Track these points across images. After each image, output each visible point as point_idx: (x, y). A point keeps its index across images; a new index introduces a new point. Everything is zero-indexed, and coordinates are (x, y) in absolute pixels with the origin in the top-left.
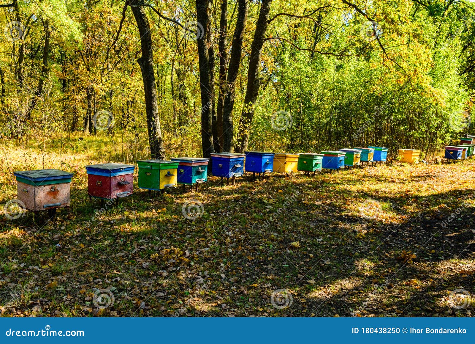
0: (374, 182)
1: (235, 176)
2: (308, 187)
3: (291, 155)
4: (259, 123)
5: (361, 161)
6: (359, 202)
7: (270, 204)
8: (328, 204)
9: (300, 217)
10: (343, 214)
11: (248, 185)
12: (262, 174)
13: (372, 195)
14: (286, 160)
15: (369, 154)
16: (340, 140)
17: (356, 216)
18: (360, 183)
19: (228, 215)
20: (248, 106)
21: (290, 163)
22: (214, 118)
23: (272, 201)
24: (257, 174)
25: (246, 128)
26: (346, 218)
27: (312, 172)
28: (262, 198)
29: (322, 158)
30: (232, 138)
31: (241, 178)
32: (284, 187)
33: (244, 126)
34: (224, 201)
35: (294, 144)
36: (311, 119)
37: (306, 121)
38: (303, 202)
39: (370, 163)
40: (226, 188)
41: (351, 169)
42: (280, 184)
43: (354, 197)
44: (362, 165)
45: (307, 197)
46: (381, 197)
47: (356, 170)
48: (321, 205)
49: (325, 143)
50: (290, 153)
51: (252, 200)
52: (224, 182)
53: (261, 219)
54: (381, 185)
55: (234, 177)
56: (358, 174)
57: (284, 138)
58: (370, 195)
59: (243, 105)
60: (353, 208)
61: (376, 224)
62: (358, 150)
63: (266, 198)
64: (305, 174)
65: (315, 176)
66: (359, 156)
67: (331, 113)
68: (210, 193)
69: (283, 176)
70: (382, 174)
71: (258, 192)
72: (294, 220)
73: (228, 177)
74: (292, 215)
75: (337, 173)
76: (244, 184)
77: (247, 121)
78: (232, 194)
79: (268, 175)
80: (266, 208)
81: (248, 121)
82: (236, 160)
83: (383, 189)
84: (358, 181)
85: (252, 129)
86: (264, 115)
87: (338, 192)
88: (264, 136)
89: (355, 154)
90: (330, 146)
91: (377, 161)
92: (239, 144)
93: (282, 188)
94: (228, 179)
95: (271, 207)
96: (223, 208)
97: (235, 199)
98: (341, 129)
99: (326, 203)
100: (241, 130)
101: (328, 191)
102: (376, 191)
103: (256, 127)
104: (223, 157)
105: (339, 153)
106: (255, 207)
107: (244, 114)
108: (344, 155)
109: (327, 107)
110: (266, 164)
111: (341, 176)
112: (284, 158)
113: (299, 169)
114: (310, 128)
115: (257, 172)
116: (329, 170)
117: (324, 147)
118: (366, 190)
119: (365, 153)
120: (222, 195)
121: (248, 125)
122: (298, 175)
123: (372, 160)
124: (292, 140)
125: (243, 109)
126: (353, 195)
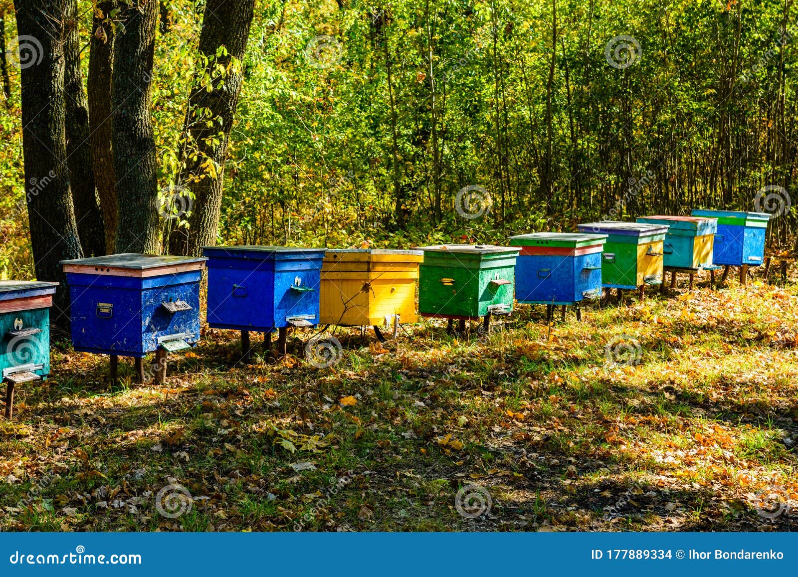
0: (717, 350)
1: (167, 346)
2: (460, 381)
3: (392, 255)
4: (263, 130)
5: (666, 268)
6: (658, 429)
7: (307, 455)
8: (537, 443)
9: (424, 501)
10: (594, 479)
11: (220, 380)
12: (276, 336)
13: (706, 400)
14: (373, 276)
15: (698, 242)
16: (588, 185)
17: (645, 488)
18: (663, 354)
19: (133, 510)
20: (211, 64)
21: (389, 287)
22: (76, 114)
23: (313, 442)
24: (256, 336)
25: (211, 152)
26: (607, 494)
27: (476, 318)
28: (275, 433)
29: (513, 262)
30: (154, 193)
31: (193, 355)
32: (363, 383)
33: (202, 146)
34: (119, 452)
35: (409, 212)
36: (473, 112)
37: (453, 117)
38: (439, 439)
39: (702, 274)
40: (128, 397)
41: (629, 303)
42: (349, 372)
43: (635, 410)
44: (672, 285)
45: (455, 420)
46: (739, 407)
47: (646, 306)
48: (508, 448)
49: (531, 203)
50: (391, 246)
51: (233, 440)
52: (124, 375)
53: (267, 518)
54: (742, 358)
55: (161, 351)
56: (655, 318)
57: (370, 186)
58: (701, 400)
59: (190, 61)
60: (634, 455)
61: (721, 514)
62: (656, 226)
63: (291, 432)
64: (449, 330)
65: (490, 337)
66: (658, 248)
67: (551, 85)
68: (63, 423)
69: (362, 341)
70: (748, 316)
71: (258, 410)
72: (403, 513)
73: (138, 353)
74: (392, 494)
75: (574, 319)
76: (204, 378)
77: (210, 124)
78: (152, 423)
79: (300, 336)
80: (290, 472)
81: (216, 123)
82: (169, 285)
83: (747, 376)
84: (655, 345)
85: (240, 155)
86: (284, 98)
87: (574, 396)
88: (288, 181)
89: (640, 241)
90: (550, 212)
91: (727, 268)
92: (183, 217)
93: (355, 388)
94: (138, 361)
95: (309, 465)
96: (116, 478)
97: (164, 443)
98: (589, 144)
99: (528, 439)
100: (189, 161)
101: (534, 394)
102: (724, 383)
103: (255, 148)
104: (112, 273)
105: (581, 239)
106: (247, 471)
107: (199, 97)
108: (601, 249)
109: (531, 59)
110: (292, 294)
111: (586, 329)
112: (365, 267)
113: (425, 311)
114: (468, 143)
115: (259, 330)
116: (543, 307)
117: (525, 216)
118: (685, 380)
119: (680, 236)
120: (112, 428)
121: (216, 142)
122: (422, 335)
123: (709, 263)
124: (400, 194)
125: (196, 76)
126: (636, 403)
